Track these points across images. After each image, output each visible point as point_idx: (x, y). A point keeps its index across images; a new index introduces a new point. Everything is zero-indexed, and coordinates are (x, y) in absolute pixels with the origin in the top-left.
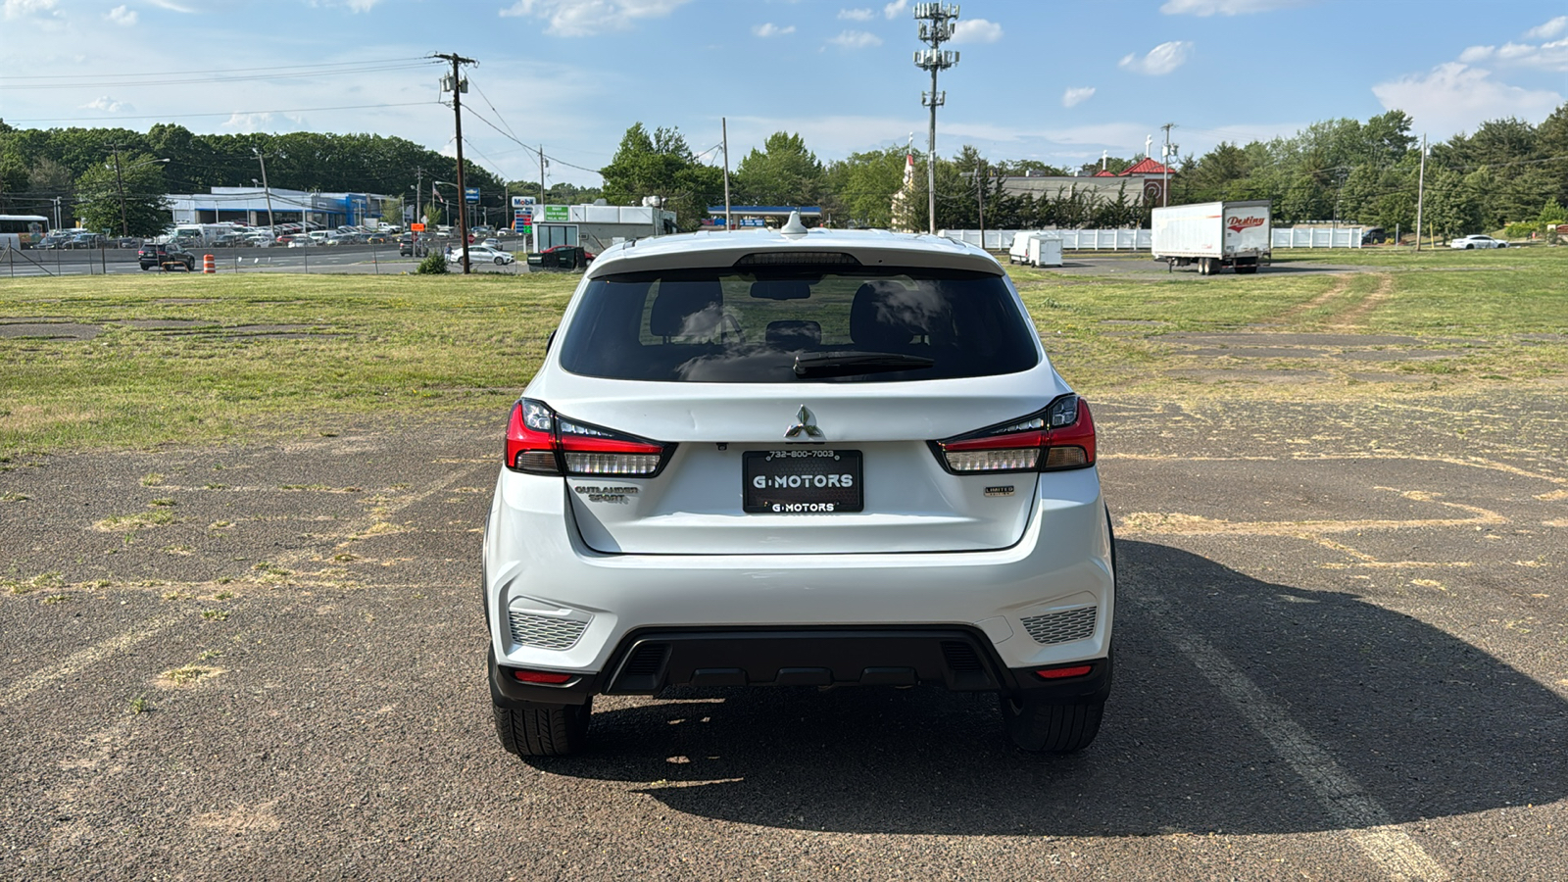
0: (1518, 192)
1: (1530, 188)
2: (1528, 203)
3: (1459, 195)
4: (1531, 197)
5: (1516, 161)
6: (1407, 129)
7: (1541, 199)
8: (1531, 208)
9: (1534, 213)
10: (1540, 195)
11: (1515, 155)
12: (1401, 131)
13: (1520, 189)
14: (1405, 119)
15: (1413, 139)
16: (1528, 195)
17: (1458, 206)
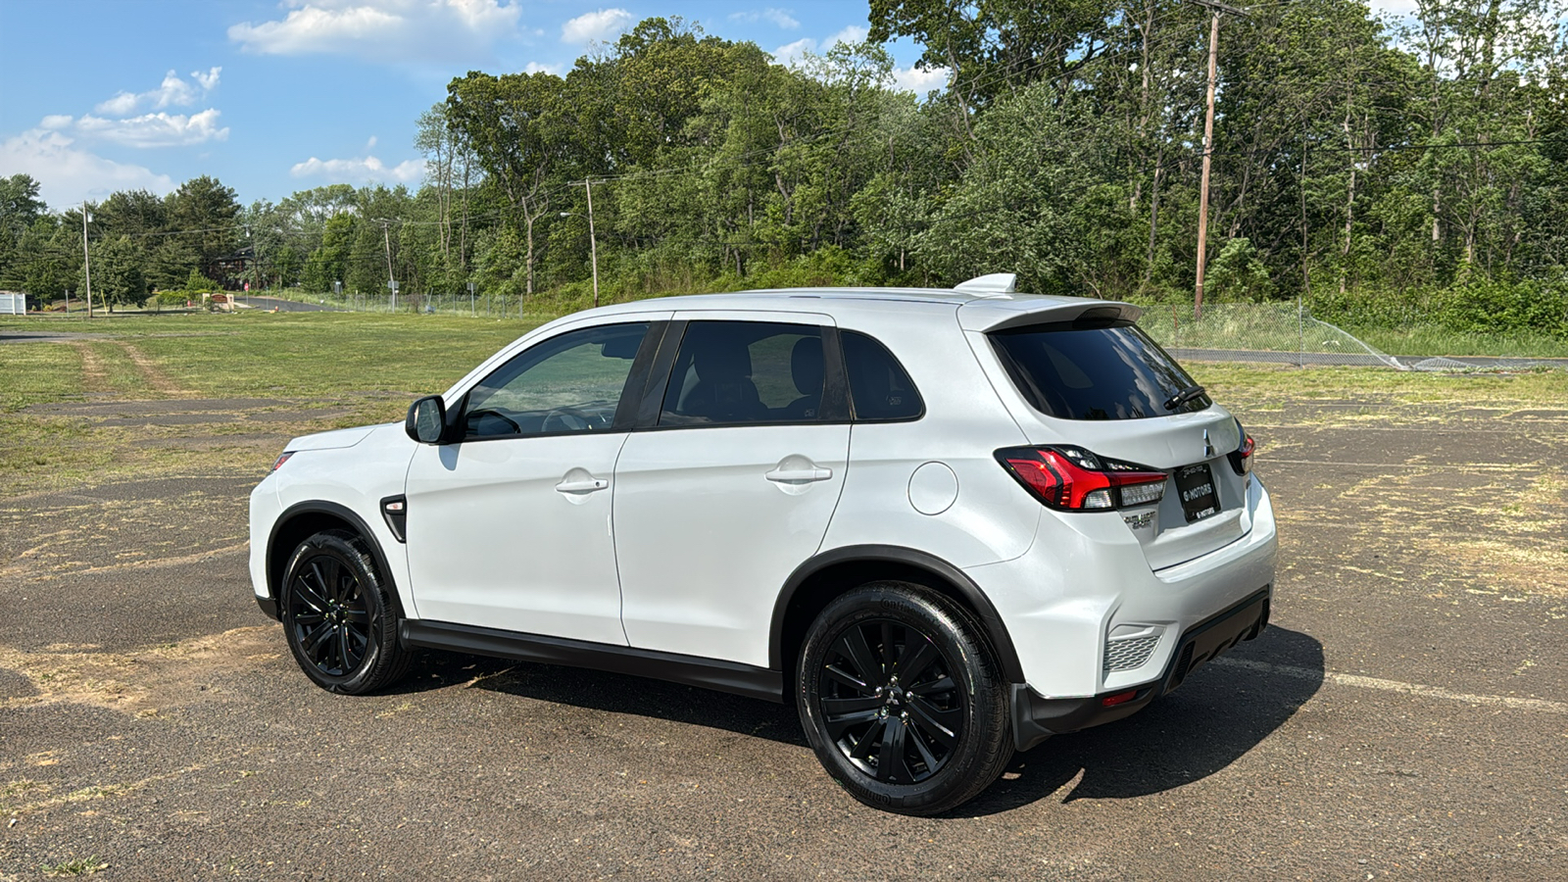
0: (163, 262)
1: (175, 259)
2: (174, 273)
3: (121, 263)
4: (178, 266)
5: (152, 232)
6: (35, 194)
7: (186, 269)
8: (178, 278)
9: (181, 283)
10: (185, 265)
11: (150, 227)
12: (29, 194)
13: (166, 259)
14: (32, 184)
15: (43, 205)
16: (173, 264)
17: (122, 274)
